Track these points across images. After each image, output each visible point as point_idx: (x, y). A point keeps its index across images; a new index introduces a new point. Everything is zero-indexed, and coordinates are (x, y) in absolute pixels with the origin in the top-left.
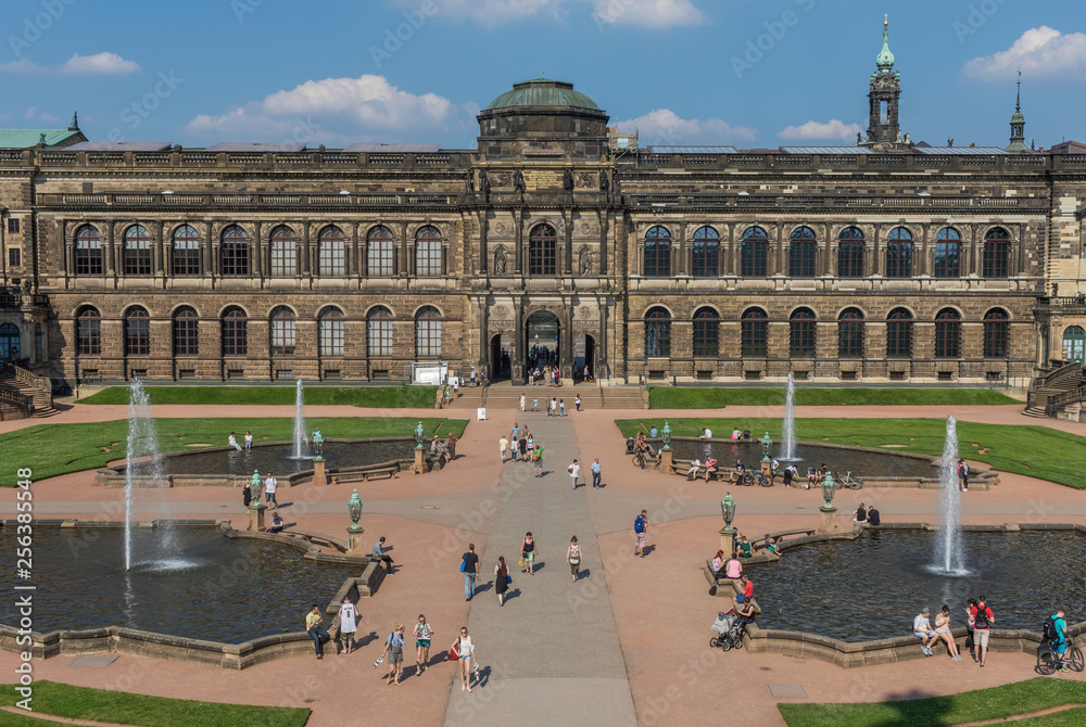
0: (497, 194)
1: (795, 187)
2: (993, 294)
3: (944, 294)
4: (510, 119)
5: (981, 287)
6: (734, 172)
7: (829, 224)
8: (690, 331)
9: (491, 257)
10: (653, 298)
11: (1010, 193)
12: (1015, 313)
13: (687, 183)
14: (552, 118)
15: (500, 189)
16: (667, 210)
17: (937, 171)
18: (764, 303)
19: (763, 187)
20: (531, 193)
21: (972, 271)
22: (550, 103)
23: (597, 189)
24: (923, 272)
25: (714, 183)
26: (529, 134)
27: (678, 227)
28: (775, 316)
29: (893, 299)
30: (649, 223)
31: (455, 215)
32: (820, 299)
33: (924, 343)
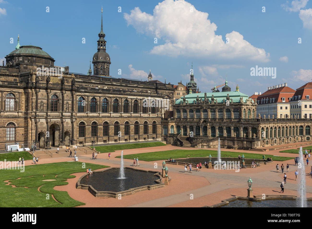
0: (41, 83)
1: (106, 87)
2: (154, 118)
3: (145, 118)
4: (30, 58)
5: (151, 115)
6: (94, 82)
7: (121, 98)
8: (91, 129)
9: (39, 105)
10: (81, 119)
11: (149, 92)
12: (158, 122)
13: (81, 84)
14: (44, 59)
15: (41, 82)
16: (85, 92)
17: (137, 85)
18: (108, 120)
19: (99, 87)
20: (51, 84)
21: (150, 112)
22: (42, 54)
23: (70, 84)
24: (141, 112)
25: (87, 84)
26: (37, 64)
27: (86, 97)
28: (111, 124)
29: (135, 119)
30: (79, 96)
31: (21, 90)
32: (120, 119)
33: (141, 131)
